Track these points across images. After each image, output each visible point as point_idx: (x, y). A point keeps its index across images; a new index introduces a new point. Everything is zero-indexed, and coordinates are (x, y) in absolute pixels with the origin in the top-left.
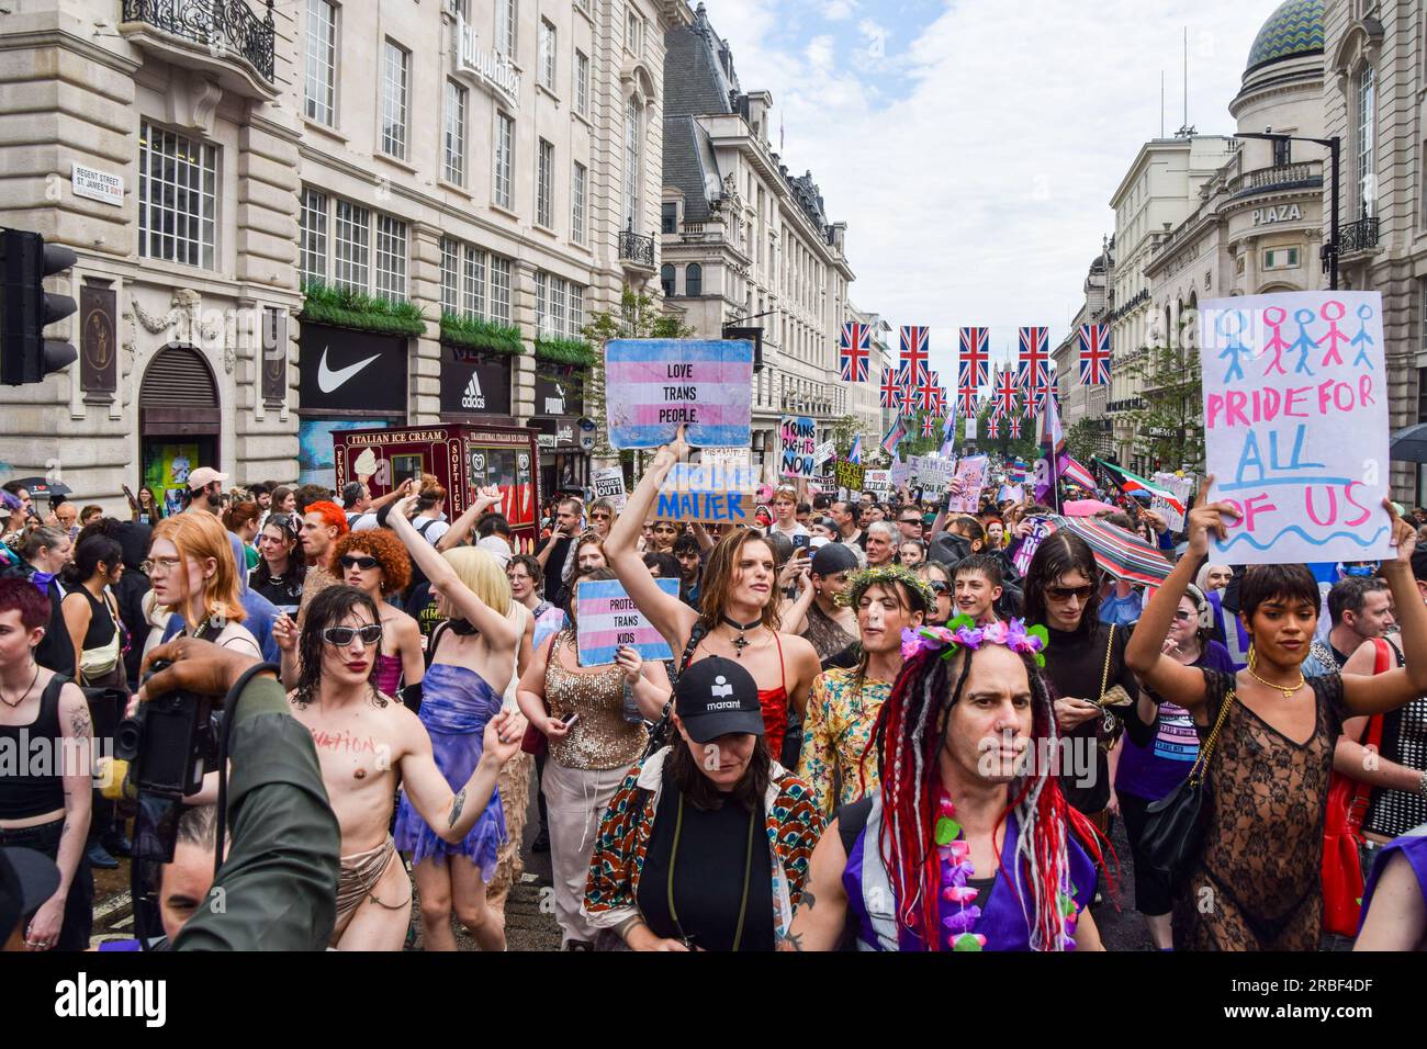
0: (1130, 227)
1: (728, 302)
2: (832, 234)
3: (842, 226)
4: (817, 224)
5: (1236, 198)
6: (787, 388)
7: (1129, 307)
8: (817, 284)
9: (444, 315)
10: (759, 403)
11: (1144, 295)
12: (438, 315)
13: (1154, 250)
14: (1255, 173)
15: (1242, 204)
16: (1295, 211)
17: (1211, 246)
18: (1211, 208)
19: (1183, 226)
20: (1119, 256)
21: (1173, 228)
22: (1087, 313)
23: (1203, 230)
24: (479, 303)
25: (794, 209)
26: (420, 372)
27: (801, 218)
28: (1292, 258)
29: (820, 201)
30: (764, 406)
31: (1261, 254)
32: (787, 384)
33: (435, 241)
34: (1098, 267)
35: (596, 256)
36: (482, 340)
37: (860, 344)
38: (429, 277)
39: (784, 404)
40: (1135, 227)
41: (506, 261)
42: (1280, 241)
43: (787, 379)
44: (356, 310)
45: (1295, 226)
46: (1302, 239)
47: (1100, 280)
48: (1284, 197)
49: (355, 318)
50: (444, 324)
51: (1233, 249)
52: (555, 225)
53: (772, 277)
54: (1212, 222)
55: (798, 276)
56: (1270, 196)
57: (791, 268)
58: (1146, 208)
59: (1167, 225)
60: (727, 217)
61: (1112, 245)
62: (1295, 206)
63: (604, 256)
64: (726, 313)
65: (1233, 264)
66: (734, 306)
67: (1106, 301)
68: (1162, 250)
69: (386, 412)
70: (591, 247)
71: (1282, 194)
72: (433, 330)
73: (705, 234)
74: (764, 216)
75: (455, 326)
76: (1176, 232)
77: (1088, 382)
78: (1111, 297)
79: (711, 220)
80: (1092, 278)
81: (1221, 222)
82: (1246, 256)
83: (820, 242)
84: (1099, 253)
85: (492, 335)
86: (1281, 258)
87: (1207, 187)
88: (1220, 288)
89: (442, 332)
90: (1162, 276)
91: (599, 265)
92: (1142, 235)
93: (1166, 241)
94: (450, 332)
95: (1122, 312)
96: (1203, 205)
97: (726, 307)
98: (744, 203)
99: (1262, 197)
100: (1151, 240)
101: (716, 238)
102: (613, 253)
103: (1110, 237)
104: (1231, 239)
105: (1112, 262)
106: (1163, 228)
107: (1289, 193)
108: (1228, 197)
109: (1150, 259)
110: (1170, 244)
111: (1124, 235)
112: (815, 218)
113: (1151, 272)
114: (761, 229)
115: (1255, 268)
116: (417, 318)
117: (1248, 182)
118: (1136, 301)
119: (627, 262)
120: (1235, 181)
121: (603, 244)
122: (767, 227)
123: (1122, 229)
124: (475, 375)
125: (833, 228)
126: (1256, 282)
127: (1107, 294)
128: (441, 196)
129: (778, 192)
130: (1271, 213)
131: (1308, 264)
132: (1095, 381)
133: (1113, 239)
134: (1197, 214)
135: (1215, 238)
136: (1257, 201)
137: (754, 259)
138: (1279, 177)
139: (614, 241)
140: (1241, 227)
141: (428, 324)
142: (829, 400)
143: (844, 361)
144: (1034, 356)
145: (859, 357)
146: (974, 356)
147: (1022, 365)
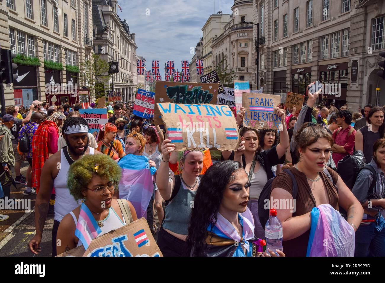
0: (207, 36)
1: (109, 55)
2: (132, 36)
3: (134, 34)
4: (128, 33)
5: (233, 30)
7: (207, 55)
8: (129, 50)
9: (45, 61)
10: (117, 81)
11: (211, 53)
12: (43, 61)
13: (213, 42)
14: (237, 25)
15: (234, 32)
16: (246, 34)
17: (227, 41)
18: (227, 32)
19: (220, 36)
20: (204, 42)
21: (218, 36)
22: (196, 56)
23: (225, 38)
24: (52, 57)
25: (123, 30)
26: (40, 76)
27: (124, 32)
28: (246, 45)
29: (128, 27)
30: (118, 82)
31: (238, 44)
33: (41, 41)
34: (199, 45)
35: (78, 44)
36: (54, 67)
37: (142, 65)
38: (41, 51)
39: (122, 81)
40: (208, 36)
41: (58, 46)
42: (243, 41)
43: (123, 74)
44: (25, 60)
45: (246, 38)
46: (248, 41)
47: (199, 48)
48: (244, 31)
49: (25, 62)
50: (45, 63)
51: (232, 42)
52: (69, 36)
53: (118, 48)
54: (227, 36)
55: (124, 47)
56: (240, 30)
57: (122, 46)
58: (211, 31)
59: (216, 36)
60: (108, 33)
61: (202, 40)
62: (246, 33)
63: (80, 44)
64: (109, 58)
65: (232, 46)
66: (110, 56)
67: (201, 54)
68: (215, 42)
69: (33, 87)
70: (77, 41)
71: (243, 30)
72: (43, 65)
73: (103, 37)
74: (116, 32)
75: (48, 64)
76: (218, 37)
77: (198, 74)
78: (202, 53)
79: (104, 34)
80: (197, 48)
81: (229, 36)
82: (235, 44)
83: (129, 38)
84: (199, 42)
85: (56, 66)
86: (243, 45)
87: (225, 27)
88: (229, 52)
89: (45, 65)
90: (215, 48)
91: (79, 46)
92: (210, 38)
93: (216, 40)
94: (47, 65)
95: (205, 57)
96: (225, 32)
97: (108, 57)
98: (112, 29)
99: (239, 30)
100: (212, 39)
101: (105, 38)
102: (83, 43)
103: (201, 38)
104: (232, 40)
105: (202, 44)
106: (215, 36)
107: (245, 30)
108: (231, 30)
109: (212, 44)
110: (217, 40)
111: (205, 38)
112: (127, 32)
113: (212, 47)
114: (116, 35)
115: (237, 47)
116: (39, 62)
117: (235, 27)
118: (208, 54)
119: (86, 45)
120: (232, 26)
121: (80, 41)
122: (117, 35)
123: (205, 36)
124: (52, 76)
125: (132, 34)
126: (237, 50)
127: (201, 52)
128: (42, 29)
129: (119, 26)
130: (241, 34)
131: (249, 46)
132: (200, 74)
133: (202, 38)
134: (223, 33)
135: (228, 40)
136: (238, 31)
137: (114, 43)
138: (242, 26)
139: (82, 40)
140: (234, 37)
141: (41, 63)
142: (132, 80)
143: (138, 69)
144: (185, 68)
145: (142, 68)
146: (171, 68)
147: (183, 70)
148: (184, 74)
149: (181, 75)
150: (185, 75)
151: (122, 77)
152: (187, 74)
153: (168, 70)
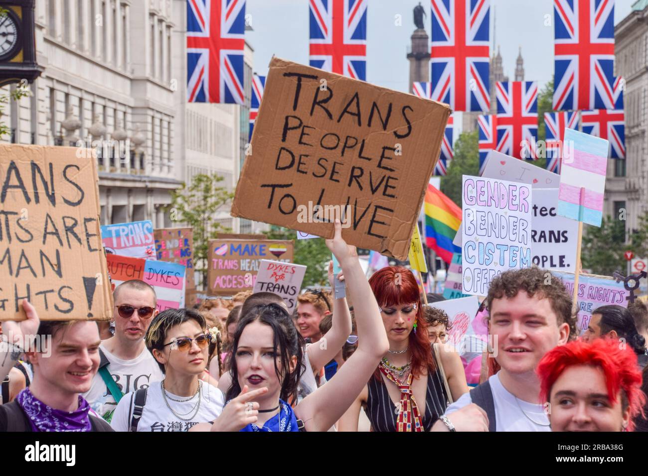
6: (60, 117)
32: (60, 106)
43: (60, 96)
142: (138, 143)
143: (193, 60)
144: (584, 49)
145: (224, 53)
146: (460, 51)
147: (561, 68)
148: (568, 105)
149: (547, 107)
150: (584, 106)
151: (52, 120)
152: (600, 105)
153: (438, 70)
